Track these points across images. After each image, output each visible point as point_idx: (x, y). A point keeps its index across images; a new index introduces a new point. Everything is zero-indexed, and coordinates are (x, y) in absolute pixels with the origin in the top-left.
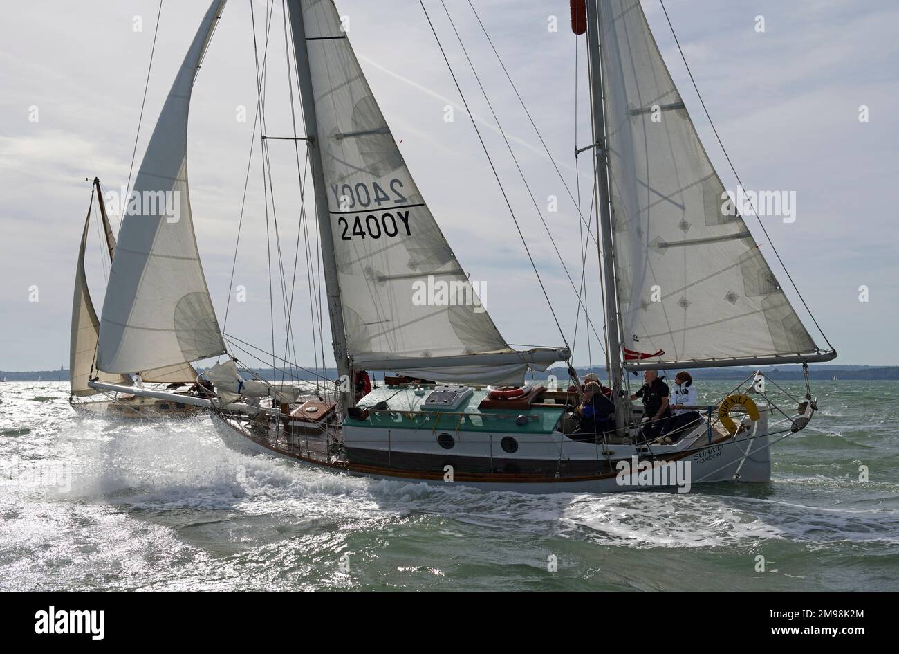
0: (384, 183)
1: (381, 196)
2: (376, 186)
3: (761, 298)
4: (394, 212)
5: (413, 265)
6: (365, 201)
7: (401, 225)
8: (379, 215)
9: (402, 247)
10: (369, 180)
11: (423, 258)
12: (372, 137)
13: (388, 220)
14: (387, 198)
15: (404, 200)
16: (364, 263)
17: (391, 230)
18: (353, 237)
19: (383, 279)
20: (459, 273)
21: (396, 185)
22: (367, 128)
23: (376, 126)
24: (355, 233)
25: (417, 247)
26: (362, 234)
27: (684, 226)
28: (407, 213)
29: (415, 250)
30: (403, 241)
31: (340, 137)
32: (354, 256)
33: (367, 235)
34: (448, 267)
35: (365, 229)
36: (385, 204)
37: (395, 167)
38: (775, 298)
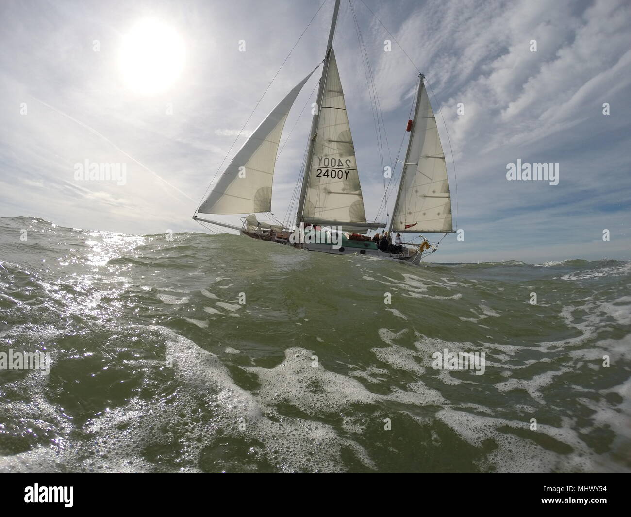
0: (343, 160)
1: (340, 164)
2: (340, 160)
3: (445, 215)
4: (343, 171)
5: (343, 190)
6: (333, 164)
7: (344, 175)
8: (337, 171)
9: (342, 183)
10: (337, 158)
11: (348, 188)
12: (344, 144)
13: (340, 173)
14: (343, 165)
15: (349, 167)
16: (324, 186)
17: (340, 176)
18: (323, 176)
19: (330, 193)
20: (360, 195)
21: (348, 162)
22: (344, 140)
23: (347, 140)
24: (324, 175)
25: (347, 184)
26: (328, 176)
27: (434, 192)
28: (348, 172)
29: (346, 185)
30: (343, 181)
31: (330, 141)
32: (321, 183)
33: (330, 176)
34: (357, 192)
35: (329, 174)
36: (341, 167)
37: (350, 155)
38: (449, 215)
